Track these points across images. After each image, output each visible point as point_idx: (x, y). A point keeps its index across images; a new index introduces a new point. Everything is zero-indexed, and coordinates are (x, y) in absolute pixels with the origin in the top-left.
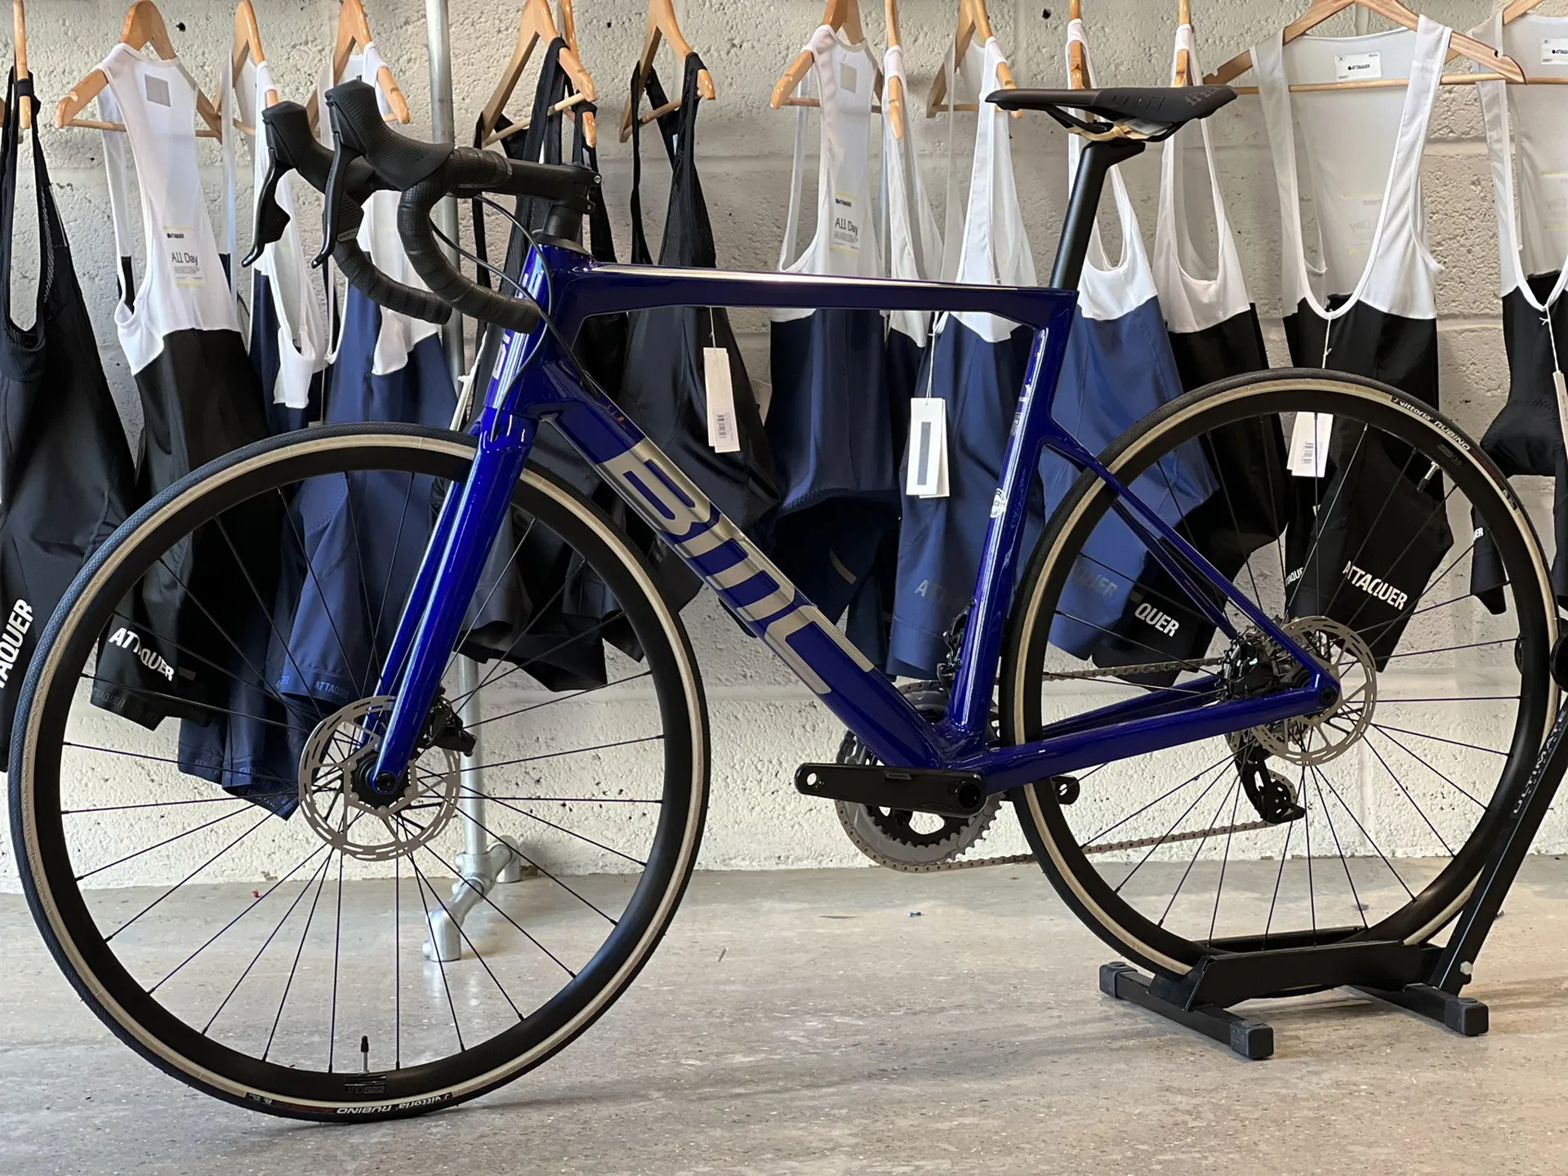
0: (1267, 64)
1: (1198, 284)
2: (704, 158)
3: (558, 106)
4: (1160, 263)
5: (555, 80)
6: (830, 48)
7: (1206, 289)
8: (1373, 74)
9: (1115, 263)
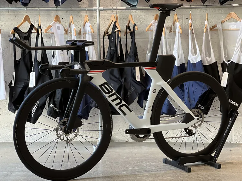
0: (219, 26)
1: (208, 58)
2: (136, 38)
3: (115, 31)
4: (202, 55)
5: (115, 27)
6: (154, 23)
7: (209, 59)
8: (235, 28)
9: (196, 55)
